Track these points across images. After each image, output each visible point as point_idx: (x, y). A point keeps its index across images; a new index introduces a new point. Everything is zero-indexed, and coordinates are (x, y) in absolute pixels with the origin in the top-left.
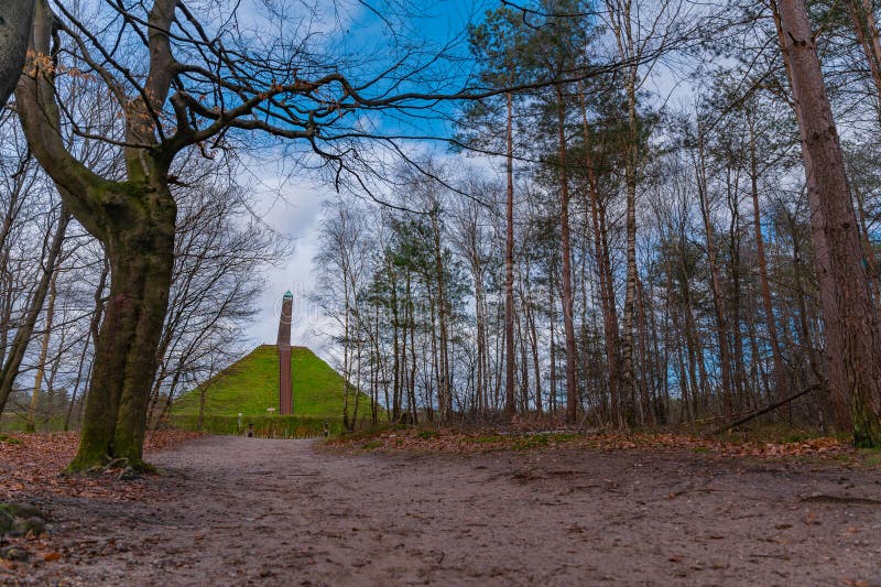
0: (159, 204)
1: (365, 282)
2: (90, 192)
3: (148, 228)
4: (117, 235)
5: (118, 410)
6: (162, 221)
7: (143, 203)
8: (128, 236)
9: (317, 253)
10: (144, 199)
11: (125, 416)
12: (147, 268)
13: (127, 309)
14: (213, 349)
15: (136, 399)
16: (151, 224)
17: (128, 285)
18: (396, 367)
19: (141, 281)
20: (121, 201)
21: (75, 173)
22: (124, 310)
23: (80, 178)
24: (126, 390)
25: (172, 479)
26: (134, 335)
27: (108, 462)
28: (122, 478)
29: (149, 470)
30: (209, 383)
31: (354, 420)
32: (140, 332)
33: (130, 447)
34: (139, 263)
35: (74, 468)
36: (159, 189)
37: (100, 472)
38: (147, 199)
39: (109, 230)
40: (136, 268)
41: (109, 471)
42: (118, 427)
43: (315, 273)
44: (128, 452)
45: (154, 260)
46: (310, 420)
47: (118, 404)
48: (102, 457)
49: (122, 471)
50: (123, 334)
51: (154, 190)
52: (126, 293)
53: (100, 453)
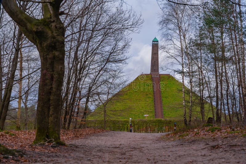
0: (56, 27)
1: (192, 35)
2: (29, 25)
3: (53, 40)
4: (41, 44)
5: (48, 119)
6: (58, 35)
7: (50, 28)
8: (45, 44)
9: (161, 19)
10: (50, 26)
11: (52, 122)
12: (54, 57)
13: (48, 76)
14: (105, 82)
15: (55, 114)
16: (54, 38)
17: (48, 65)
18: (217, 87)
19: (52, 64)
20: (41, 29)
21: (22, 18)
22: (47, 77)
23: (24, 19)
24: (51, 111)
25: (71, 148)
26: (52, 88)
27: (47, 140)
28: (51, 147)
29: (63, 144)
30: (109, 101)
31: (190, 121)
32: (54, 86)
33: (54, 135)
34: (50, 56)
35: (34, 143)
36: (55, 21)
37: (44, 144)
38: (51, 26)
39: (38, 42)
40: (50, 58)
41: (47, 144)
42: (49, 127)
43: (161, 32)
44: (54, 136)
45: (57, 53)
46: (170, 122)
47: (49, 117)
48: (44, 139)
49: (52, 144)
50: (47, 87)
51: (54, 21)
52: (47, 69)
53: (43, 137)
